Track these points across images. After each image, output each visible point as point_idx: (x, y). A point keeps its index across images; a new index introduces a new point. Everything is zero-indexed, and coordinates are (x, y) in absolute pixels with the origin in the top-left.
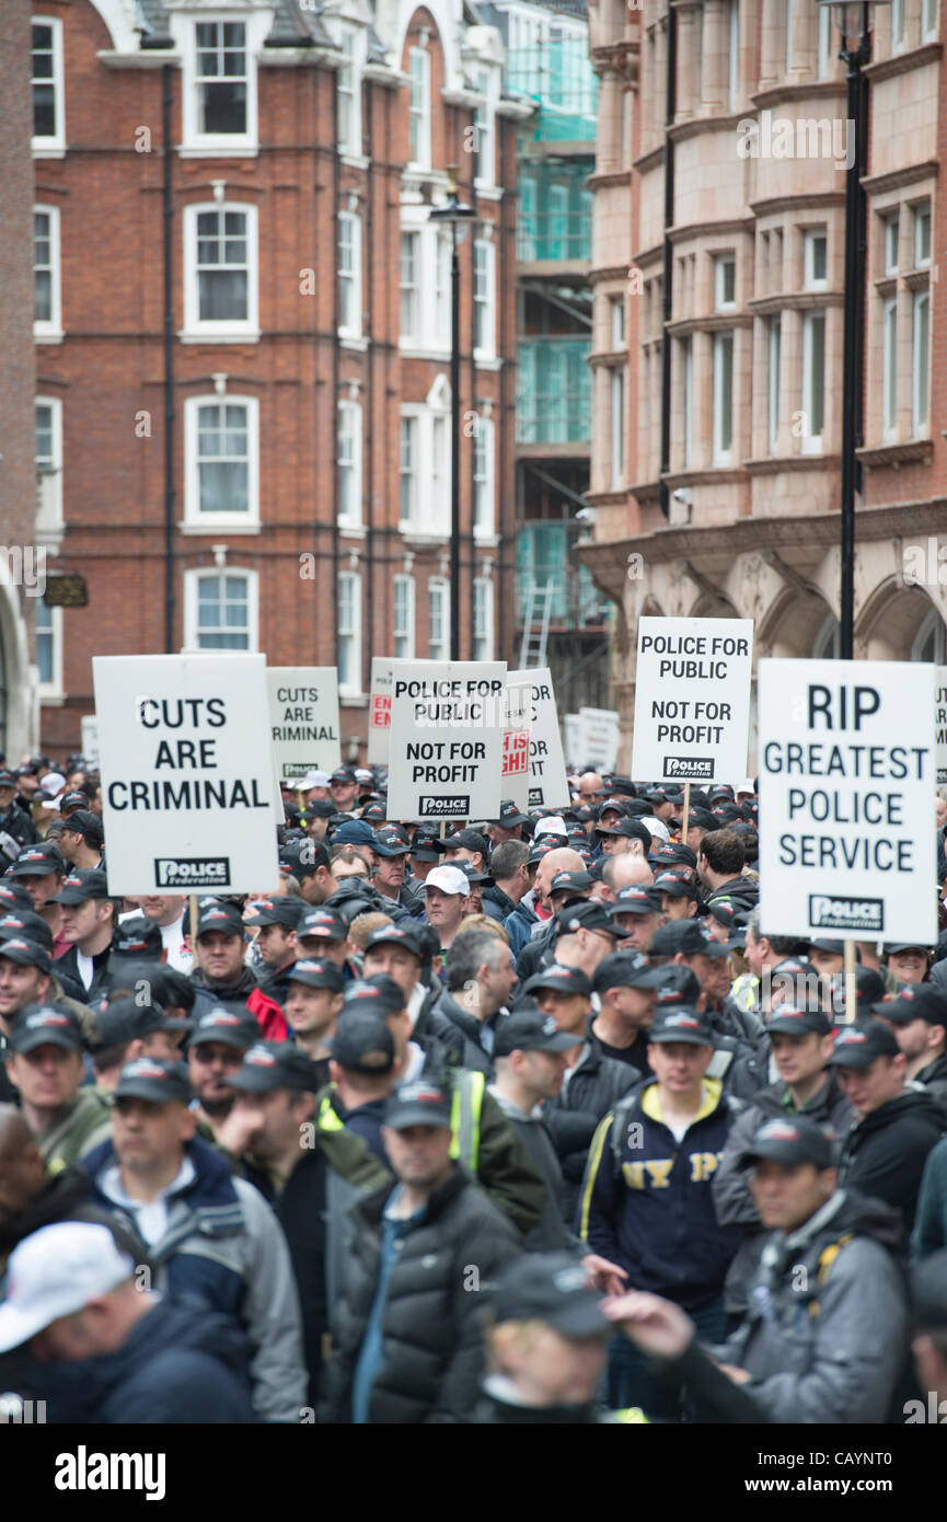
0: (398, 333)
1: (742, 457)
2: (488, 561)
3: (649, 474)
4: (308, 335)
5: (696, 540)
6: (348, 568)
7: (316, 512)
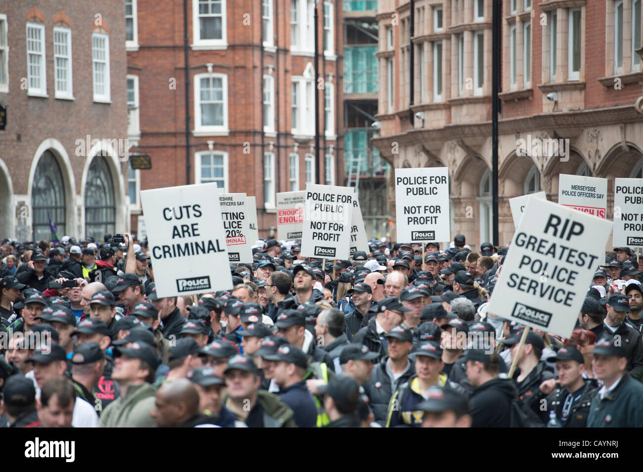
0: (290, 44)
1: (446, 97)
2: (331, 147)
3: (405, 106)
4: (249, 45)
5: (426, 135)
6: (268, 151)
7: (254, 125)
